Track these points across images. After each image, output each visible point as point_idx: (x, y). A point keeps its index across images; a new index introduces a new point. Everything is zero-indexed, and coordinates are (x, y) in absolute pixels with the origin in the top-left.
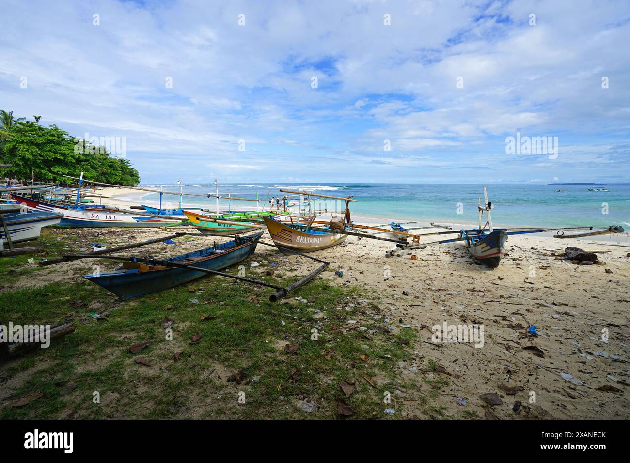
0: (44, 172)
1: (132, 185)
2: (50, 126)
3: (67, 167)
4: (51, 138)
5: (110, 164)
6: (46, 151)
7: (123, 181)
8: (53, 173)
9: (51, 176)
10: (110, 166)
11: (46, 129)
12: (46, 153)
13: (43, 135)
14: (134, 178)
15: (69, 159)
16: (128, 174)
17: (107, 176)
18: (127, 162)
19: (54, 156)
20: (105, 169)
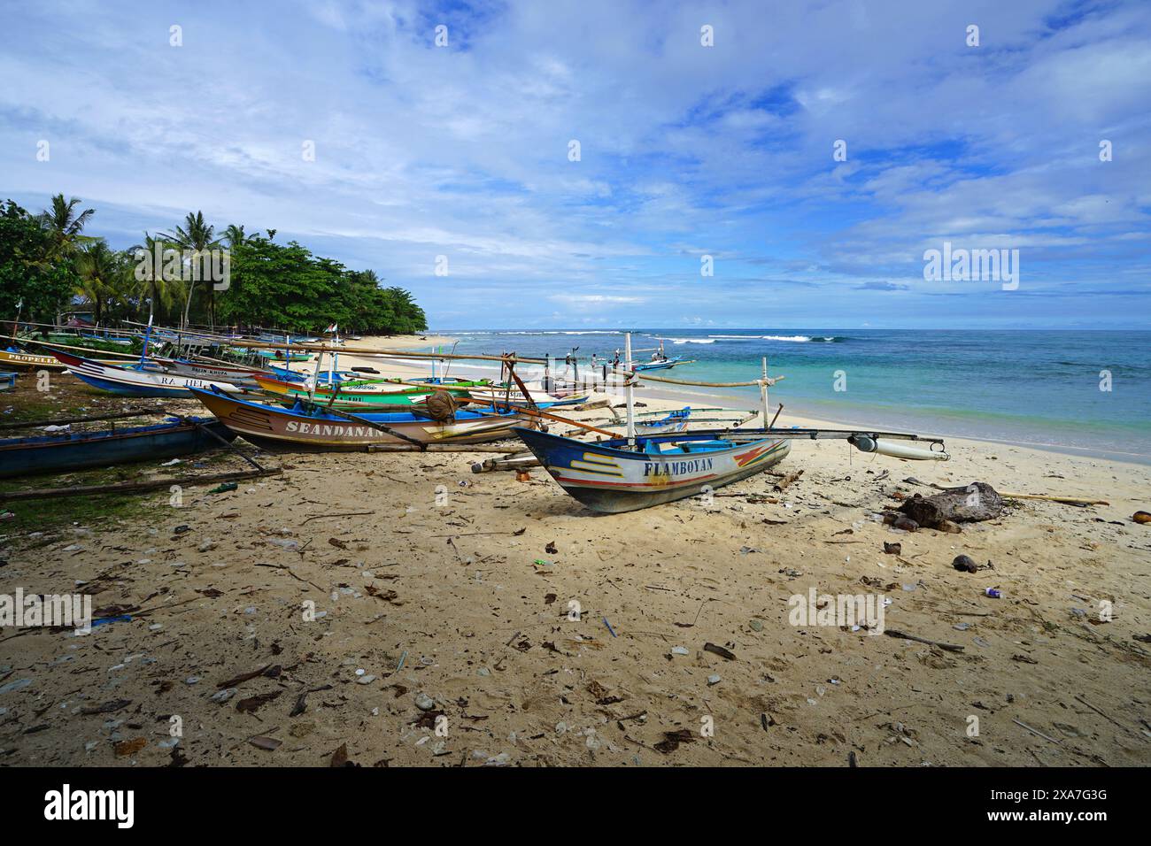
0: (275, 313)
1: (411, 333)
2: (289, 243)
3: (307, 306)
4: (287, 261)
5: (375, 299)
6: (280, 282)
7: (395, 327)
8: (288, 315)
9: (284, 319)
10: (377, 303)
11: (283, 248)
12: (279, 284)
13: (277, 258)
14: (417, 320)
15: (310, 293)
16: (406, 314)
17: (369, 318)
18: (407, 295)
19: (288, 288)
20: (366, 308)
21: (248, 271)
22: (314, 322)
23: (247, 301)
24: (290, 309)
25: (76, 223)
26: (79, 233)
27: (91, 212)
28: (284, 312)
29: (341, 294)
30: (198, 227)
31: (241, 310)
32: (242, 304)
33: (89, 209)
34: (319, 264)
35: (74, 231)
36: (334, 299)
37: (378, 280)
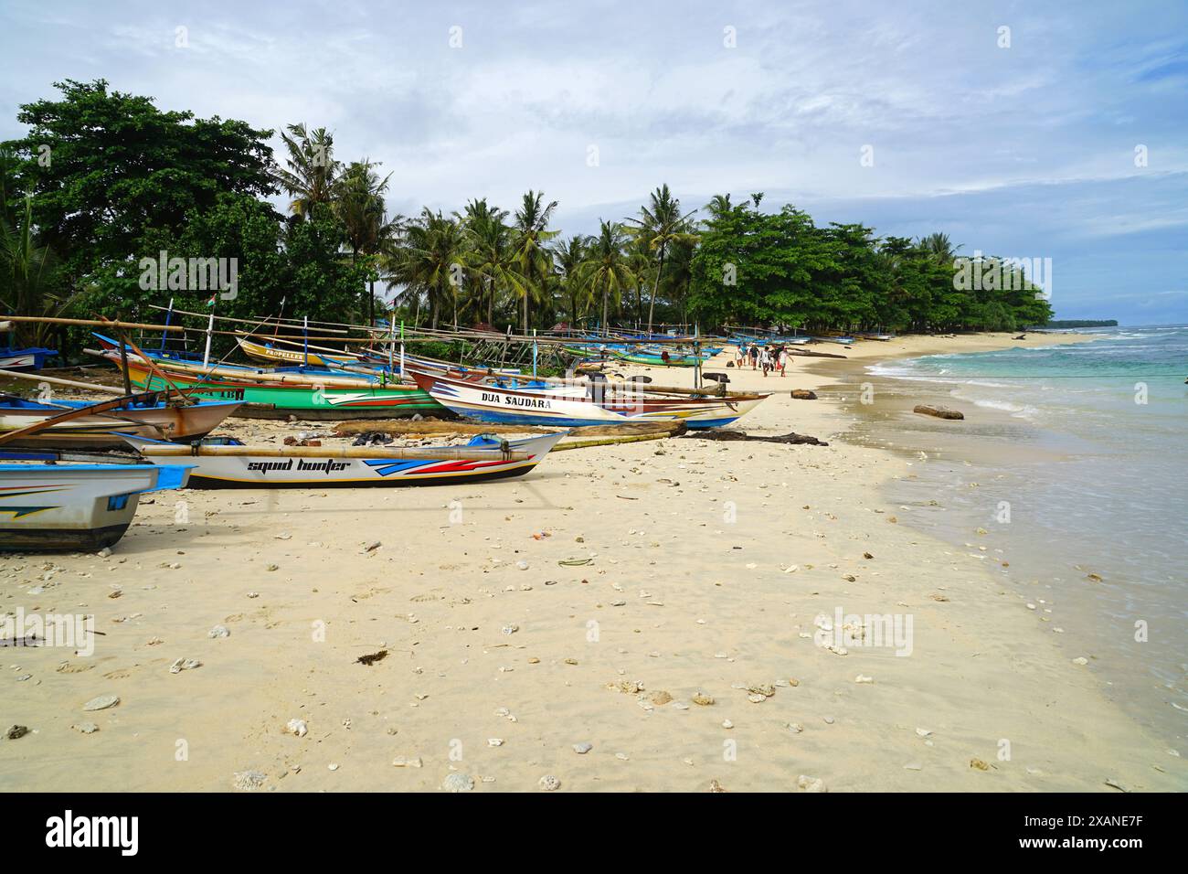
2: (782, 209)
11: (771, 216)
21: (713, 252)
22: (804, 316)
23: (711, 292)
24: (769, 299)
25: (542, 219)
26: (546, 229)
27: (555, 204)
28: (762, 304)
29: (862, 273)
30: (664, 203)
31: (707, 303)
32: (708, 295)
33: (553, 202)
34: (834, 232)
35: (541, 229)
36: (847, 281)
37: (951, 249)
